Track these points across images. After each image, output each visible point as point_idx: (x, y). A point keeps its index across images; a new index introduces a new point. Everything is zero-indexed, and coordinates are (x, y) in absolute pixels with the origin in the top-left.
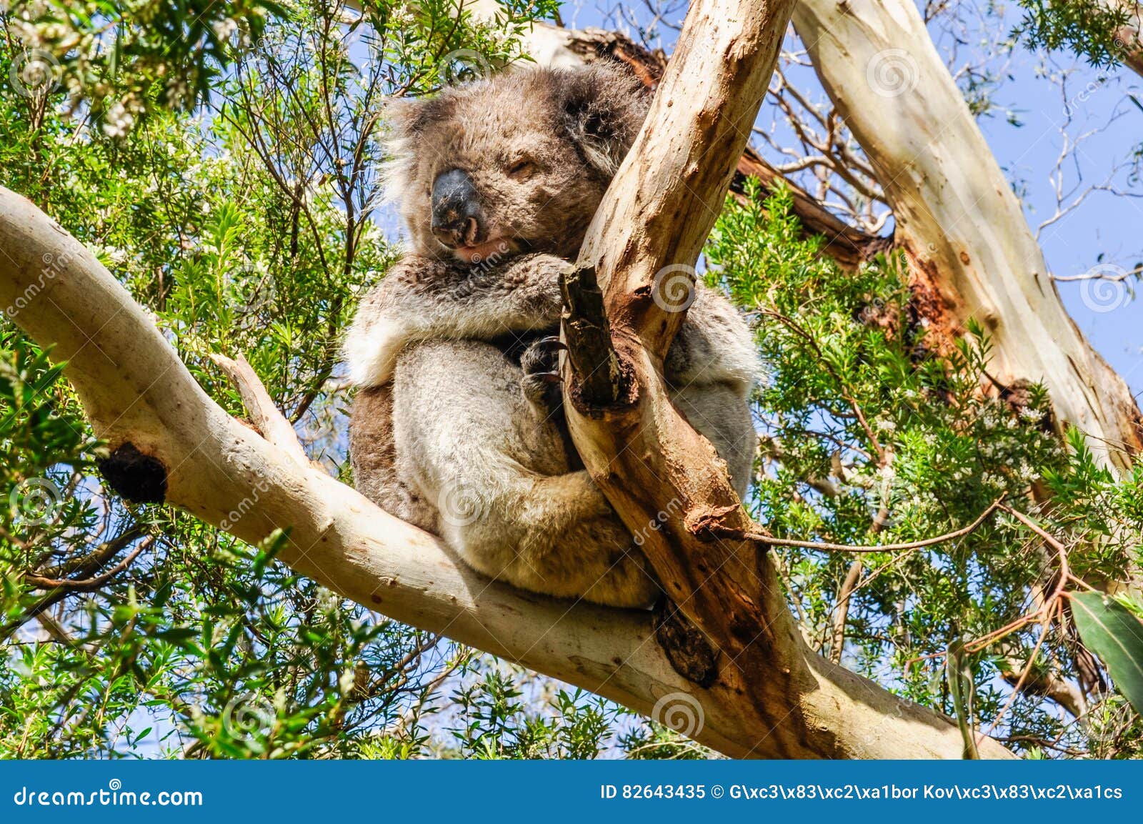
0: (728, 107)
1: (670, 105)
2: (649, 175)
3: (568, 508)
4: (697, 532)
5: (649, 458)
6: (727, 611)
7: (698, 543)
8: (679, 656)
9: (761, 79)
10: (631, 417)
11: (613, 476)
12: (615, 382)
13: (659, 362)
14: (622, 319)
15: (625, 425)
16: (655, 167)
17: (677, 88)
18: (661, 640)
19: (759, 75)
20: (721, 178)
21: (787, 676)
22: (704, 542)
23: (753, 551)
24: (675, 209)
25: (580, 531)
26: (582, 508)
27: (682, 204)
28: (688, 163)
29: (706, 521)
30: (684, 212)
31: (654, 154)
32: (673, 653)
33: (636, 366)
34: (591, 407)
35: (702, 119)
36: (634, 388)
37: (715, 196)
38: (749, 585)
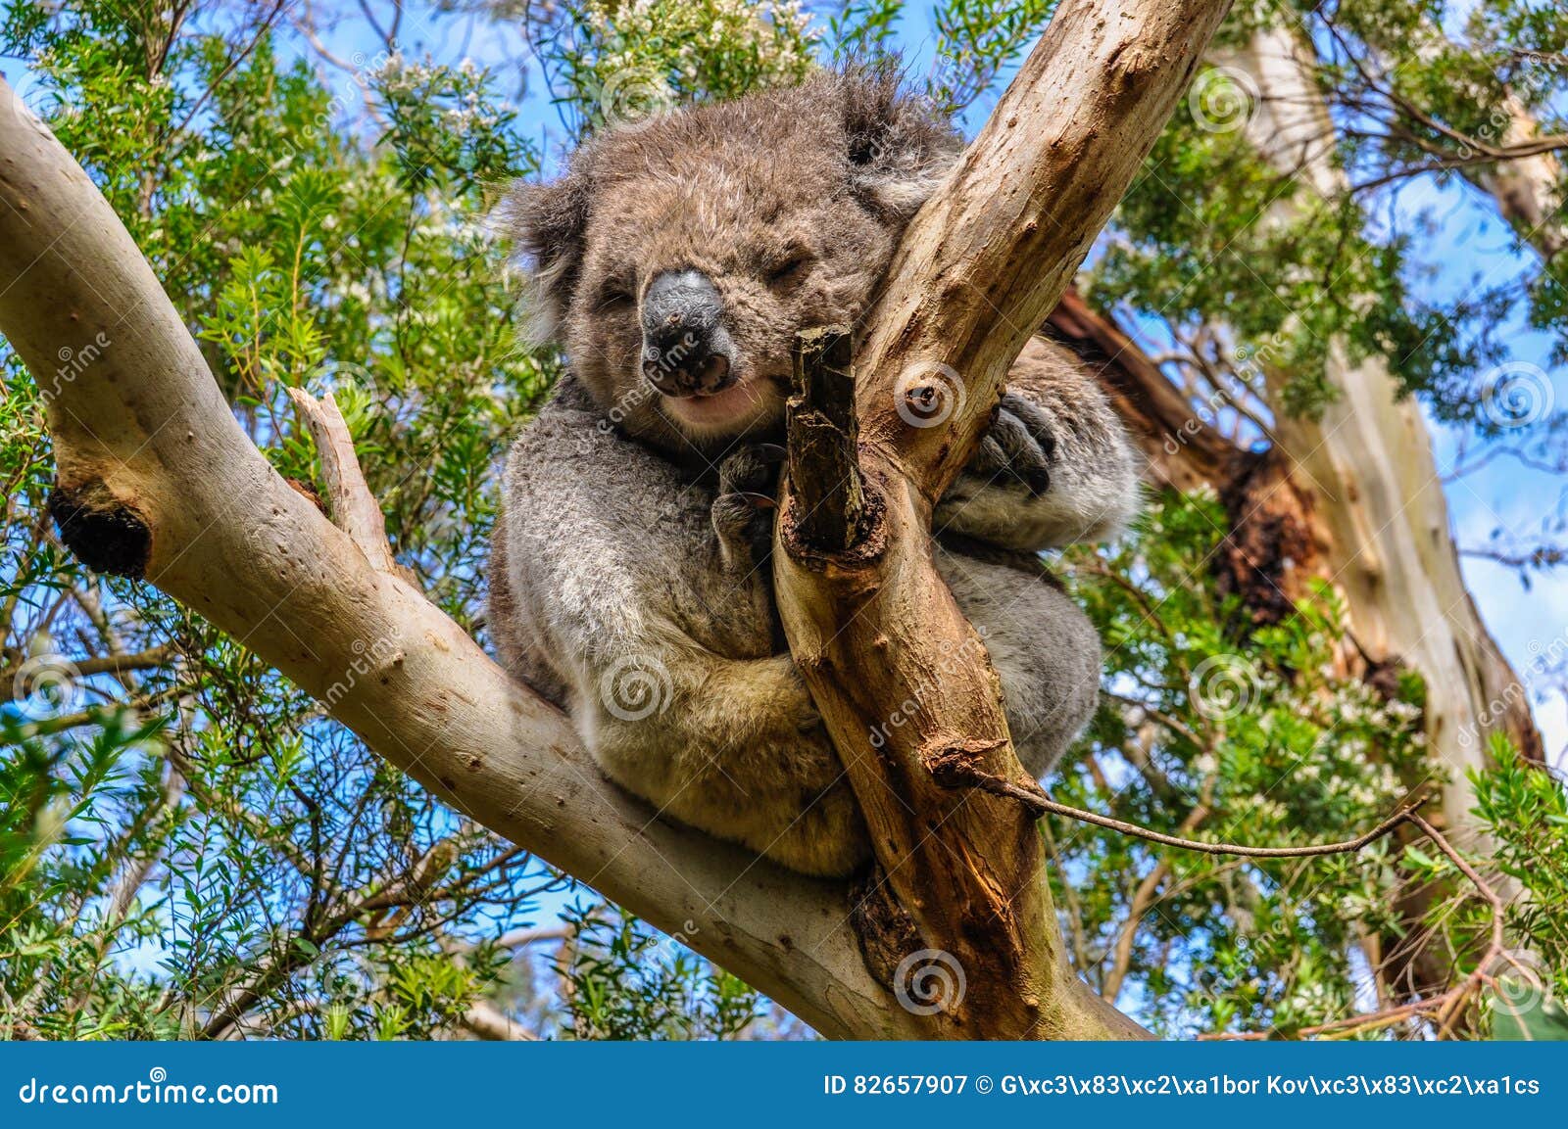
0: (1099, 142)
1: (1012, 124)
2: (962, 221)
3: (753, 716)
4: (936, 770)
5: (884, 645)
6: (960, 897)
7: (937, 788)
8: (878, 952)
9: (1156, 112)
10: (867, 578)
11: (825, 662)
12: (852, 520)
13: (926, 506)
14: (882, 430)
15: (855, 588)
16: (973, 212)
17: (1028, 101)
18: (855, 923)
19: (1153, 105)
20: (1069, 248)
21: (1033, 1011)
22: (945, 787)
23: (1016, 814)
24: (991, 281)
25: (763, 753)
26: (773, 714)
27: (1003, 274)
28: (1023, 214)
29: (953, 757)
30: (1005, 286)
31: (976, 193)
32: (871, 945)
33: (889, 501)
34: (808, 551)
35: (1055, 151)
36: (880, 534)
37: (1054, 272)
38: (1000, 865)
